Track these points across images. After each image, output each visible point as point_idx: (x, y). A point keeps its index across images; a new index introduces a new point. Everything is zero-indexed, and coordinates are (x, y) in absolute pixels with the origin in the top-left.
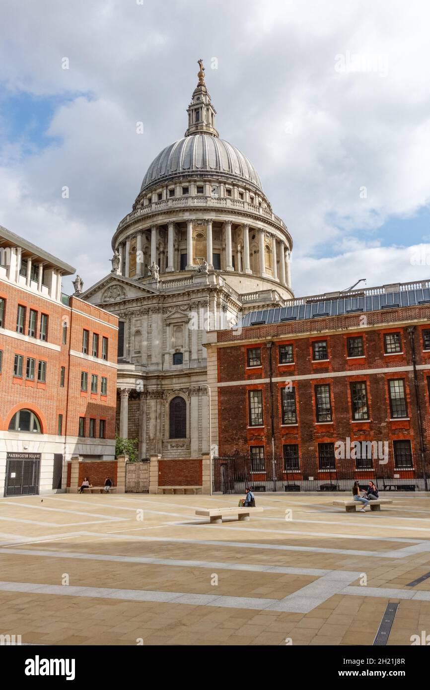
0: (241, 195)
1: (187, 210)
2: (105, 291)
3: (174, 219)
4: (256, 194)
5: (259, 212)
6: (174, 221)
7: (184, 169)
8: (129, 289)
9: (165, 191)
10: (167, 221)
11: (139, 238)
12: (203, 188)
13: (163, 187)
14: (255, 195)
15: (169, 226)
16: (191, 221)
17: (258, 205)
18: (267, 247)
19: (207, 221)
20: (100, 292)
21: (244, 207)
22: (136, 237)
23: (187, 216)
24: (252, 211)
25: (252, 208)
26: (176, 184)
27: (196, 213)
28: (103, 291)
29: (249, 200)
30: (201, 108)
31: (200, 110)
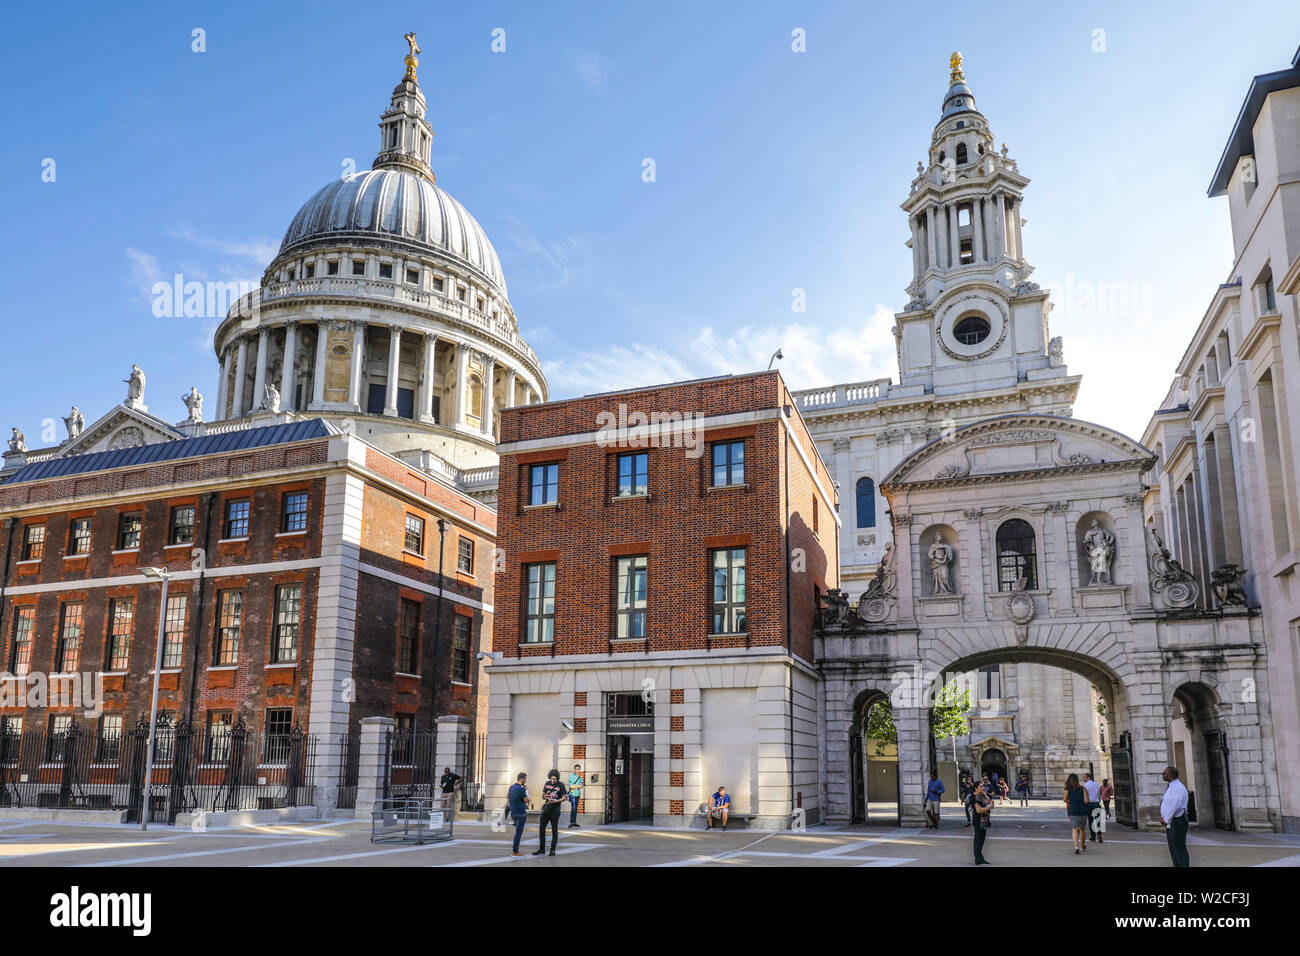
0: (462, 292)
1: (319, 302)
2: (115, 437)
3: (297, 318)
4: (488, 294)
5: (488, 326)
6: (296, 322)
7: (335, 229)
8: (151, 435)
9: (299, 267)
10: (284, 320)
11: (242, 348)
12: (363, 264)
13: (296, 260)
14: (488, 296)
15: (288, 329)
16: (327, 322)
17: (490, 314)
18: (474, 378)
19: (355, 323)
20: (105, 439)
21: (461, 314)
22: (237, 348)
23: (318, 313)
24: (478, 325)
25: (480, 319)
26: (316, 255)
27: (335, 309)
28: (110, 437)
29: (474, 304)
30: (401, 121)
31: (399, 125)
